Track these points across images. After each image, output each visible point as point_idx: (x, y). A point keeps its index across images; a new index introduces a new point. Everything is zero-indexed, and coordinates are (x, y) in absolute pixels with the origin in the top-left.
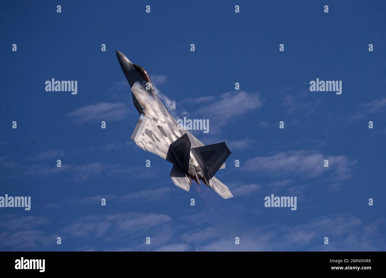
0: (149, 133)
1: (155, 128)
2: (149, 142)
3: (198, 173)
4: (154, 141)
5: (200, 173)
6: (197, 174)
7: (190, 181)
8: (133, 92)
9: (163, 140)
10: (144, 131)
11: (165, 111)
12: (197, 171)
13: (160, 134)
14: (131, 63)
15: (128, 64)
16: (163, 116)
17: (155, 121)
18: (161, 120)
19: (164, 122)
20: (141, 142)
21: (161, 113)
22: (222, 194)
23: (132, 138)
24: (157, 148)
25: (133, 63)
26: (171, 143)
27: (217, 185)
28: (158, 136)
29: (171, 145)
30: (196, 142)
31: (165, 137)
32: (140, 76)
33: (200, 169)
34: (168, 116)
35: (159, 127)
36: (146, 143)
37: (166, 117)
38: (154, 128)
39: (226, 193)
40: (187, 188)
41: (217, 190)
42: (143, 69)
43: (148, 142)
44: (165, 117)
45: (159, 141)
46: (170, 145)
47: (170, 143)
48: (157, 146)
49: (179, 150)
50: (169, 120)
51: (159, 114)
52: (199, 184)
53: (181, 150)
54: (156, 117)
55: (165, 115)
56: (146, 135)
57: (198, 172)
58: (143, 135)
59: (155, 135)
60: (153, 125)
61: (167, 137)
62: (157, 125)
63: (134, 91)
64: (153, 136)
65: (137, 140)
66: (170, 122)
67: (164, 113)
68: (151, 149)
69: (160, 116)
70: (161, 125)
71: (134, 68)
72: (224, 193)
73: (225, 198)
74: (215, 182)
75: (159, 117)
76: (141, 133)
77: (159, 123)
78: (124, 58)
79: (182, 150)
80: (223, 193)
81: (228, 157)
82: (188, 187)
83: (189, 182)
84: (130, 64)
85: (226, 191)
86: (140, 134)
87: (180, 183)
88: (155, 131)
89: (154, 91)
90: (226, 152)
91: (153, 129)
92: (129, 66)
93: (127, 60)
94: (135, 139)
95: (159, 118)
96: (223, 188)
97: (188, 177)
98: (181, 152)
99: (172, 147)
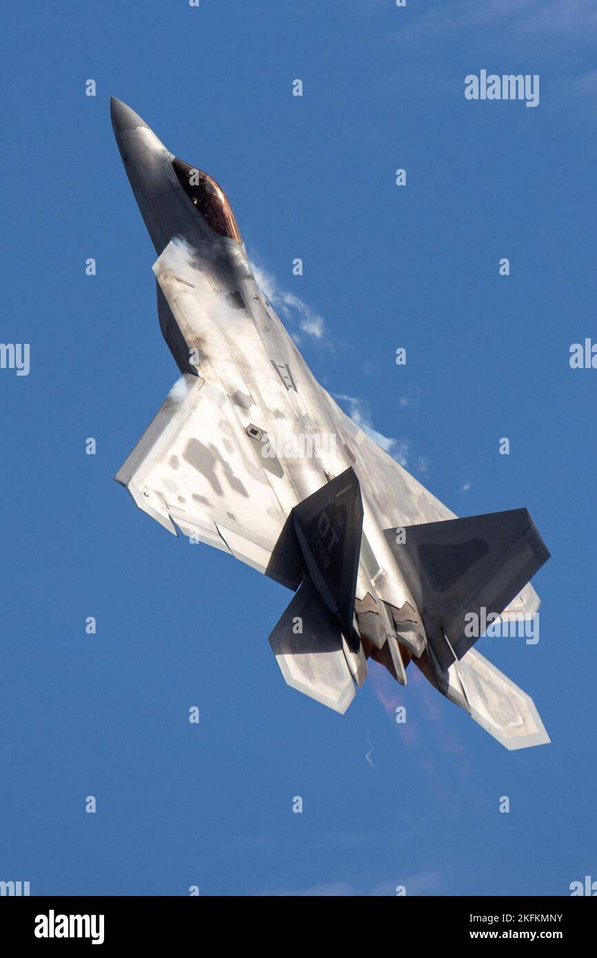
0: (201, 457)
1: (233, 435)
2: (197, 498)
3: (402, 634)
4: (218, 490)
5: (410, 636)
6: (399, 639)
7: (360, 669)
8: (161, 280)
9: (263, 488)
10: (179, 449)
11: (287, 366)
12: (396, 626)
13: (250, 464)
14: (168, 153)
15: (152, 159)
16: (276, 386)
17: (237, 408)
18: (263, 404)
19: (278, 414)
20: (160, 494)
21: (271, 372)
22: (498, 727)
23: (120, 476)
24: (229, 521)
25: (173, 157)
26: (295, 503)
27: (485, 687)
28: (240, 472)
29: (294, 511)
30: (415, 501)
31: (273, 478)
32: (196, 212)
33: (415, 616)
34: (298, 386)
35: (254, 432)
36: (181, 499)
37: (292, 390)
38: (230, 438)
39: (521, 726)
40: (341, 700)
41: (481, 710)
42: (213, 183)
43: (189, 498)
44: (285, 390)
45: (244, 493)
46: (288, 511)
47: (290, 502)
48: (231, 516)
49: (324, 535)
50: (301, 404)
51: (258, 376)
52: (402, 683)
53: (330, 534)
54: (244, 390)
55: (288, 382)
56: (186, 468)
57: (400, 631)
58: (174, 462)
59: (226, 467)
60: (228, 424)
61: (281, 477)
62: (246, 424)
63: (166, 277)
64: (219, 471)
65: (141, 488)
66: (304, 414)
67: (284, 372)
68: (200, 527)
69: (261, 386)
70: (260, 425)
71: (174, 179)
72: (512, 724)
73: (511, 746)
74: (476, 676)
75: (257, 389)
76: (163, 454)
77: (256, 417)
78: (137, 133)
79: (335, 537)
80: (504, 723)
81: (535, 572)
82: (343, 696)
83: (355, 670)
84: (163, 160)
85: (520, 719)
86: (159, 459)
87: (311, 677)
88: (229, 449)
89: (251, 277)
90: (529, 553)
91: (225, 442)
92: (154, 165)
93: (151, 141)
94: (135, 479)
95: (259, 395)
96: (510, 702)
97: (354, 648)
98: (331, 544)
99: (300, 520)
